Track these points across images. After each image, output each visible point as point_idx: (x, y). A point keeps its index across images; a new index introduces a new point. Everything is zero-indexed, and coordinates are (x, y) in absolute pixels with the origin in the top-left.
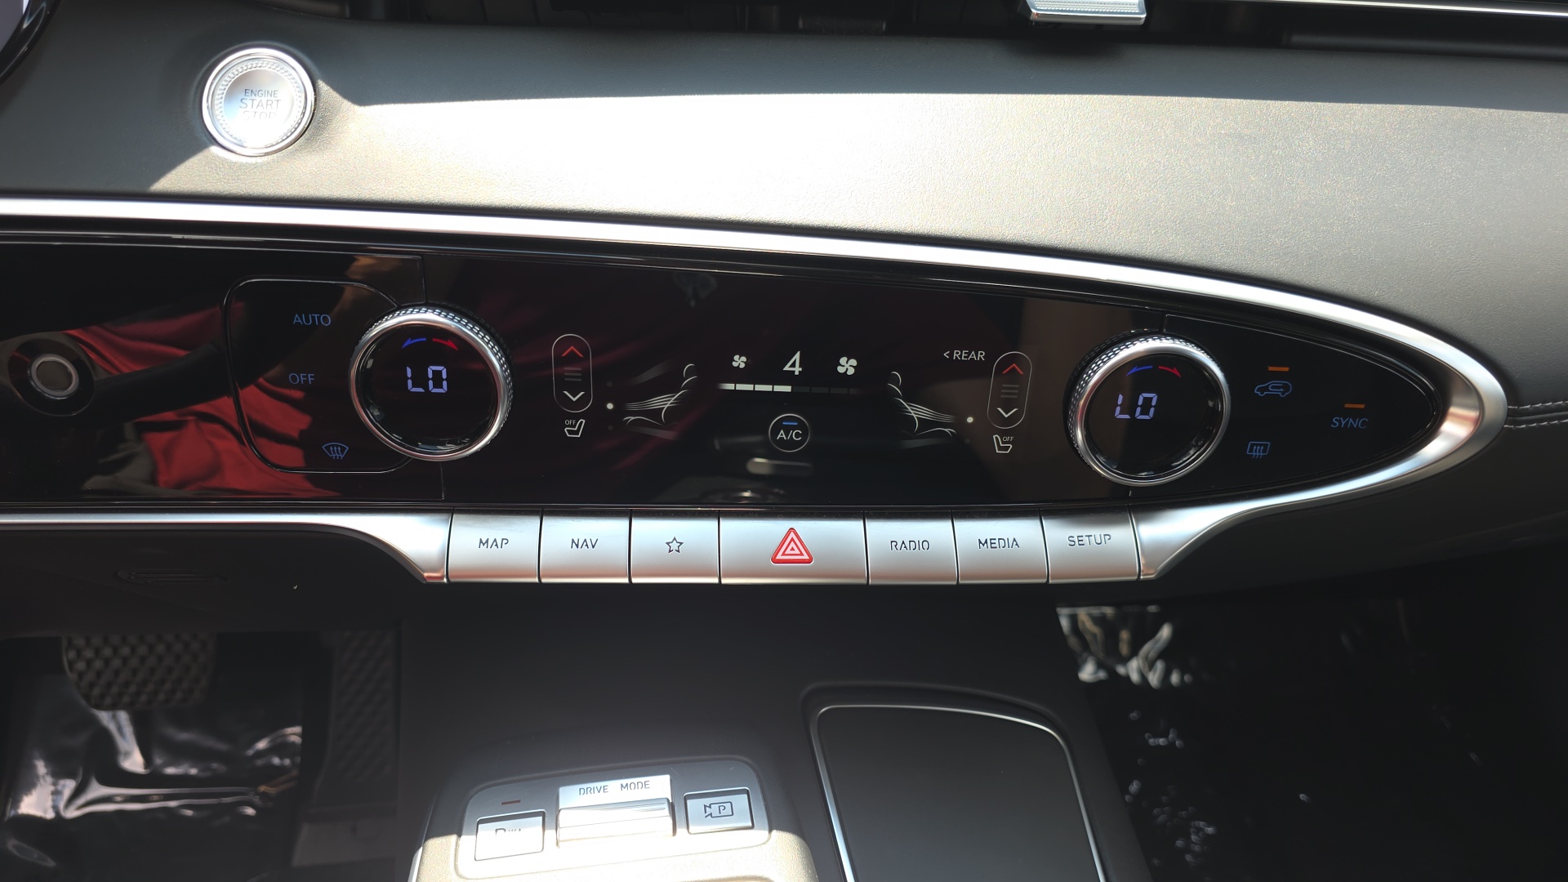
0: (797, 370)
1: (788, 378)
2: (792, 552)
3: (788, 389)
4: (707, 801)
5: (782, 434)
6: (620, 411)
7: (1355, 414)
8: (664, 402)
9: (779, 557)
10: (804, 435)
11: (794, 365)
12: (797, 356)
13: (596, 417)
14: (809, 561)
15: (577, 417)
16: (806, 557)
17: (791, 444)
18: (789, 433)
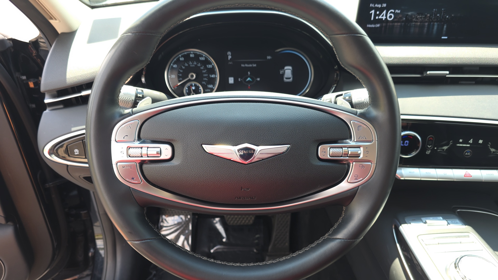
0: (471, 142)
1: (469, 144)
2: (467, 175)
3: (469, 145)
5: (466, 154)
6: (437, 149)
8: (445, 148)
9: (465, 176)
10: (470, 154)
11: (471, 141)
12: (472, 140)
13: (433, 150)
14: (471, 177)
15: (429, 150)
16: (470, 176)
17: (468, 155)
18: (468, 153)
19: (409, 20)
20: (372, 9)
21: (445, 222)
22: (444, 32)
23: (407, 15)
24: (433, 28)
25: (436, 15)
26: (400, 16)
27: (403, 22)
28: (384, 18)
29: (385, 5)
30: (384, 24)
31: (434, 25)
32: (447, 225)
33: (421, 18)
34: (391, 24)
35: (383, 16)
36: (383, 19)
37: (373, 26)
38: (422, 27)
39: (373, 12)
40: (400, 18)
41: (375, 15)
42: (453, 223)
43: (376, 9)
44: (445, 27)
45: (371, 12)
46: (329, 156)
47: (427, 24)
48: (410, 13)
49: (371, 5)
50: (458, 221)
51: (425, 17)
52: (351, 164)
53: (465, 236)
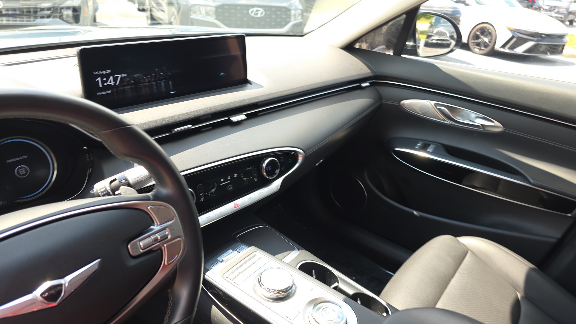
1: (229, 180)
2: (236, 206)
3: (229, 182)
4: (239, 249)
5: (229, 189)
6: (208, 194)
7: (290, 160)
8: (213, 190)
10: (232, 188)
11: (229, 178)
12: (229, 176)
13: (205, 196)
14: (239, 206)
15: (202, 198)
17: (231, 190)
18: (230, 188)
19: (137, 82)
20: (98, 76)
21: (236, 252)
22: (171, 88)
23: (134, 77)
24: (161, 86)
25: (159, 74)
26: (128, 79)
27: (132, 84)
28: (113, 83)
29: (109, 71)
30: (115, 90)
31: (160, 83)
32: (238, 254)
33: (147, 78)
34: (121, 88)
35: (110, 82)
36: (111, 84)
37: (104, 93)
38: (151, 86)
39: (99, 79)
40: (128, 81)
41: (103, 82)
42: (241, 250)
43: (102, 76)
44: (170, 83)
45: (97, 80)
46: (141, 251)
47: (154, 83)
48: (136, 76)
49: (95, 73)
50: (243, 246)
51: (151, 77)
52: (163, 248)
53: (253, 257)
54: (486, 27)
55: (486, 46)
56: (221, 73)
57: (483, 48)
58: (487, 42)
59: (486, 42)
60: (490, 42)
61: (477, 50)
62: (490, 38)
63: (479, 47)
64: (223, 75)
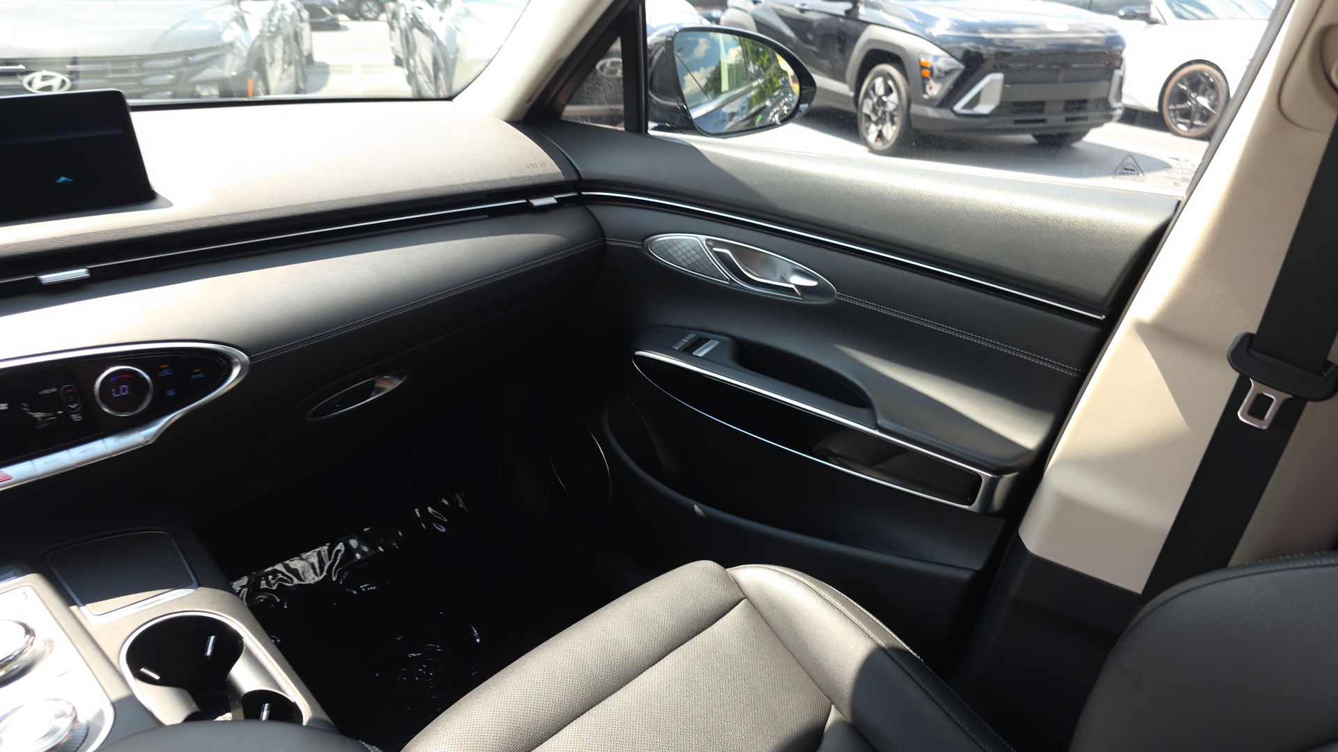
7: (198, 373)
14: (11, 478)
54: (1201, 73)
55: (1205, 116)
56: (59, 178)
57: (1198, 122)
58: (1208, 107)
59: (1204, 108)
60: (1213, 106)
61: (1182, 128)
62: (1212, 98)
63: (1188, 121)
64: (66, 181)
